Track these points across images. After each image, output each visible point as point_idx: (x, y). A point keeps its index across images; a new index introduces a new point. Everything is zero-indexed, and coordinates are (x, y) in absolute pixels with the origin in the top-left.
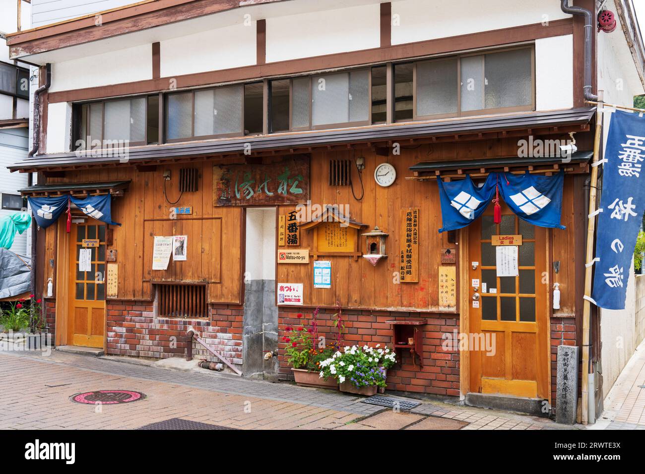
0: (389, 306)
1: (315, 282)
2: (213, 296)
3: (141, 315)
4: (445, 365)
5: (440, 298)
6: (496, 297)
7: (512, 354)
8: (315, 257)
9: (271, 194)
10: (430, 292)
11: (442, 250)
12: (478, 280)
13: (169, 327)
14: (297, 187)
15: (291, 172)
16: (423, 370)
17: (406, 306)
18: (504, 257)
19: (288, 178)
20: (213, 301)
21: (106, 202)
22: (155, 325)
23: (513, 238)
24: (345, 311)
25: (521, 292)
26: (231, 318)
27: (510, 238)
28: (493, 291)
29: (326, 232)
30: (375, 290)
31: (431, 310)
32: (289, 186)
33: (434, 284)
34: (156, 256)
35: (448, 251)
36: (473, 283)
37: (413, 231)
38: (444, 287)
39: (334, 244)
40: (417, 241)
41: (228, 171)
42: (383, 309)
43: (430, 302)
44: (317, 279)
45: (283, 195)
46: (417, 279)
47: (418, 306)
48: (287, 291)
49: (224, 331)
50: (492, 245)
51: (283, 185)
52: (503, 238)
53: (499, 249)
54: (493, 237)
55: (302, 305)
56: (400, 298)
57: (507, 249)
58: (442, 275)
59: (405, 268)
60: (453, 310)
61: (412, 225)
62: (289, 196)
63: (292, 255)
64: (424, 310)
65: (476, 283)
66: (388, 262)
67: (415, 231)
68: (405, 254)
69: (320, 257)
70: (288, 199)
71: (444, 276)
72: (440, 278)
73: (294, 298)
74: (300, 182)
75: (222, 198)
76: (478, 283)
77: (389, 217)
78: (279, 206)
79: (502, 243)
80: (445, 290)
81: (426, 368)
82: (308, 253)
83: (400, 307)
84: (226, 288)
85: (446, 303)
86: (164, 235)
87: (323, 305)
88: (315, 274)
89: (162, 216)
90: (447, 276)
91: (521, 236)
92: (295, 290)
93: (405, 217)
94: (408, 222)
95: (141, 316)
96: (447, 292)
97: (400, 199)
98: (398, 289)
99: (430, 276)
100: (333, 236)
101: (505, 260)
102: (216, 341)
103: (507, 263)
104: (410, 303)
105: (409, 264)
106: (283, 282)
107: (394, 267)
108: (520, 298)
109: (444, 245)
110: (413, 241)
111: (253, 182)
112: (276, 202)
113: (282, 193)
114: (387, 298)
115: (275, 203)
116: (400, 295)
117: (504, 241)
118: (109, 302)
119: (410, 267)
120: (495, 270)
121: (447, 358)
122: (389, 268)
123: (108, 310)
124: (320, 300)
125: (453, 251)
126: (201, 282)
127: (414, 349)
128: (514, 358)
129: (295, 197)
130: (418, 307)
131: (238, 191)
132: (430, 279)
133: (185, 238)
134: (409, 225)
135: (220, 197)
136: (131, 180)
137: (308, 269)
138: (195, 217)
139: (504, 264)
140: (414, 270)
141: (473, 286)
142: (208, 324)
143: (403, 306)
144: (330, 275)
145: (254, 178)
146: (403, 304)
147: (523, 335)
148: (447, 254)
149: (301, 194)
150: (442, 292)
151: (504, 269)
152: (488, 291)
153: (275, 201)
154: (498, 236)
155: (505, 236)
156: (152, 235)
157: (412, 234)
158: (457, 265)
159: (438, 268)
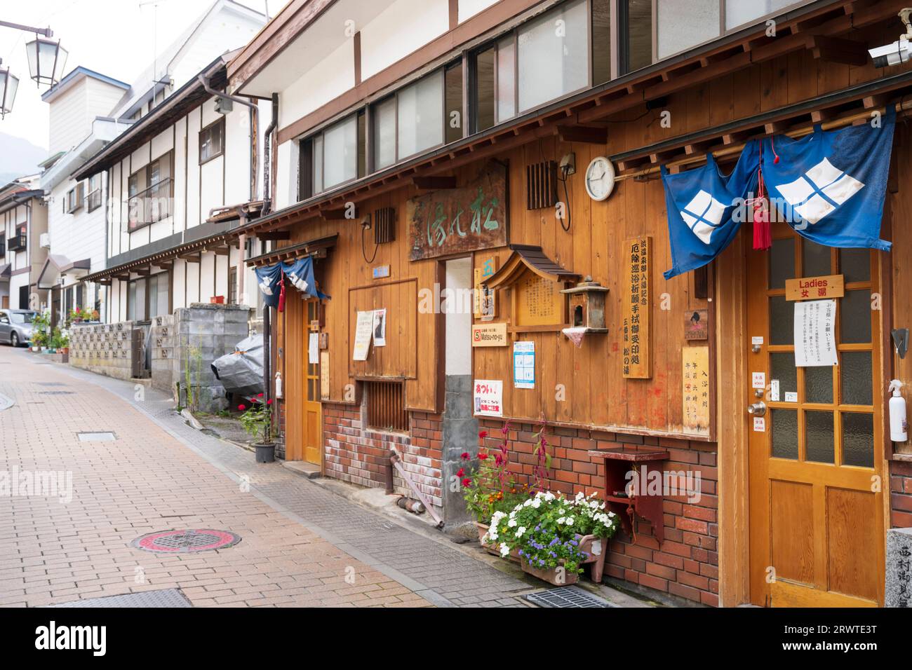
0: (610, 423)
1: (516, 378)
2: (410, 400)
3: (350, 425)
4: (697, 543)
5: (685, 411)
6: (795, 411)
7: (828, 534)
8: (514, 336)
9: (463, 235)
10: (670, 397)
11: (686, 314)
12: (763, 374)
13: (374, 444)
14: (493, 218)
15: (485, 194)
16: (663, 549)
17: (633, 424)
18: (808, 323)
19: (482, 206)
20: (410, 407)
21: (308, 266)
22: (363, 440)
23: (825, 283)
24: (553, 429)
25: (842, 400)
26: (430, 434)
27: (819, 283)
28: (792, 398)
29: (527, 291)
30: (591, 394)
31: (671, 434)
32: (483, 219)
33: (676, 383)
34: (359, 340)
35: (696, 317)
36: (754, 380)
37: (640, 281)
38: (691, 388)
39: (537, 311)
40: (647, 298)
41: (421, 205)
42: (601, 427)
43: (670, 418)
44: (519, 374)
45: (476, 236)
46: (647, 373)
47: (652, 425)
48: (484, 392)
49: (423, 453)
50: (787, 299)
51: (476, 218)
52: (808, 285)
53: (799, 309)
54: (789, 283)
55: (501, 416)
56: (626, 407)
57: (814, 307)
58: (688, 365)
59: (630, 352)
60: (705, 434)
61: (640, 268)
62: (483, 235)
63: (488, 333)
64: (660, 433)
65: (759, 380)
66: (609, 340)
67: (644, 280)
68: (630, 324)
69: (521, 336)
70: (483, 241)
71: (692, 365)
72: (685, 370)
73: (491, 404)
74: (495, 210)
75: (415, 248)
76: (763, 381)
77: (609, 256)
78: (474, 253)
79: (805, 294)
80: (692, 393)
81: (668, 545)
82: (505, 329)
83: (625, 426)
84: (422, 387)
85: (694, 421)
86: (365, 310)
87: (526, 417)
88: (516, 365)
89: (364, 283)
90: (695, 365)
91: (841, 277)
92: (493, 391)
93: (629, 255)
94: (634, 264)
95: (351, 427)
96: (695, 398)
97: (624, 220)
98: (624, 391)
99: (669, 366)
100: (536, 297)
101: (811, 332)
102: (417, 467)
103: (814, 338)
104: (640, 419)
105: (635, 344)
106: (480, 378)
107: (616, 350)
108: (843, 413)
109: (691, 304)
110: (641, 298)
111: (444, 218)
112: (470, 247)
113: (475, 231)
114: (607, 408)
115: (468, 248)
116: (625, 403)
117: (809, 289)
118: (324, 404)
119: (636, 349)
120: (792, 354)
121: (700, 530)
122: (610, 352)
123: (324, 416)
124: (522, 411)
125: (704, 316)
126: (398, 378)
127: (633, 507)
128: (831, 545)
129: (490, 235)
130: (651, 427)
131: (430, 234)
132: (670, 373)
133: (384, 311)
134: (635, 268)
135: (413, 247)
136: (338, 233)
137: (508, 354)
138: (393, 280)
139: (808, 340)
140: (642, 354)
141: (754, 386)
142: (408, 442)
143: (631, 424)
144: (533, 366)
145: (446, 213)
146: (630, 419)
147: (848, 495)
148: (695, 323)
149: (497, 230)
150: (688, 399)
151: (809, 350)
152: (782, 398)
153: (468, 245)
154: (796, 281)
155: (809, 280)
156: (356, 310)
157: (640, 286)
158: (711, 342)
159: (682, 350)
